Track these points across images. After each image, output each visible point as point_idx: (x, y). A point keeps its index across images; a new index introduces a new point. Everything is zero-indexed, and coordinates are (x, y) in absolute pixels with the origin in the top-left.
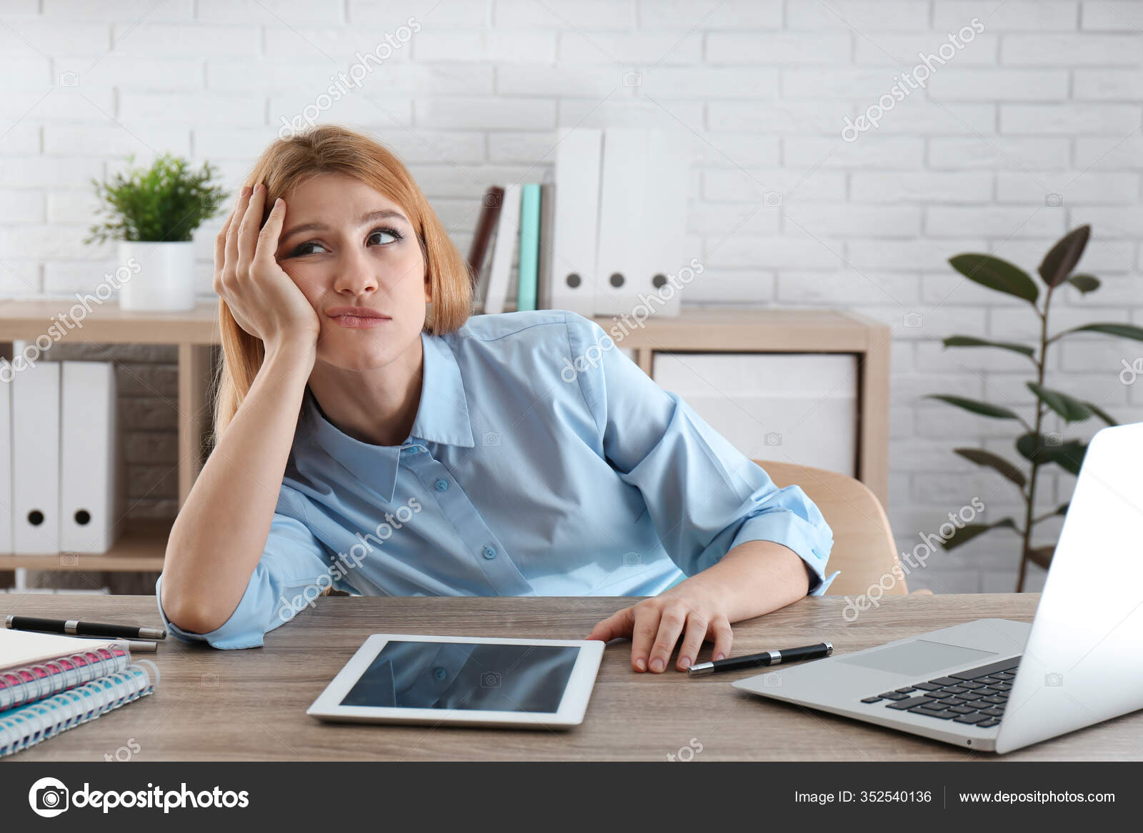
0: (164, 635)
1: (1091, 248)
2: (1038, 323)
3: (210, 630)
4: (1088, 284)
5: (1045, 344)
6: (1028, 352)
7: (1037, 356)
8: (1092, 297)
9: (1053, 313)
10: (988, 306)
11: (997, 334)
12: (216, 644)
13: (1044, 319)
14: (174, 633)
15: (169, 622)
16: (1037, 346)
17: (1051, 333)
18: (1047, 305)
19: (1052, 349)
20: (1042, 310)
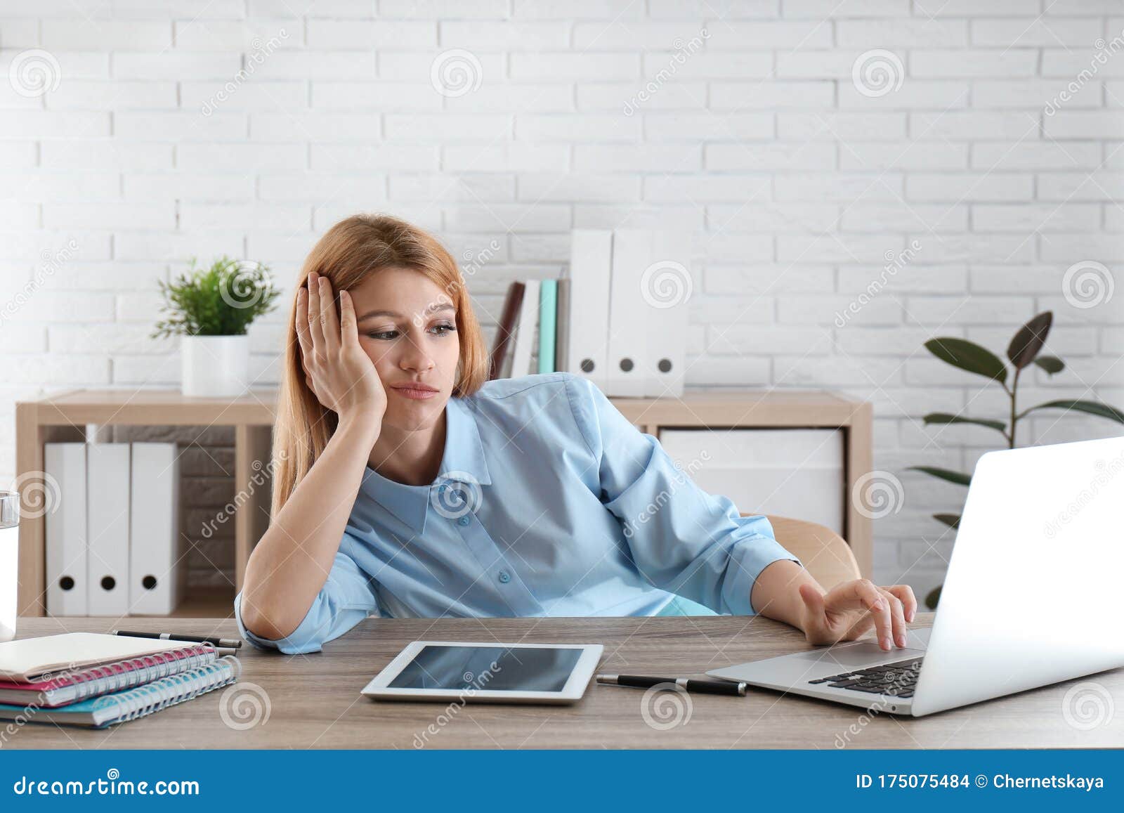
0: (240, 645)
1: (1053, 333)
2: (1008, 400)
3: (281, 638)
4: (1054, 366)
5: (1014, 419)
6: (1000, 427)
7: (1008, 431)
8: (1057, 377)
9: (1020, 392)
10: (966, 387)
11: (973, 413)
12: (284, 650)
13: (1013, 397)
14: (250, 639)
15: (246, 629)
16: (1008, 422)
17: (1019, 411)
18: (1015, 386)
19: (1021, 424)
20: (1011, 390)
